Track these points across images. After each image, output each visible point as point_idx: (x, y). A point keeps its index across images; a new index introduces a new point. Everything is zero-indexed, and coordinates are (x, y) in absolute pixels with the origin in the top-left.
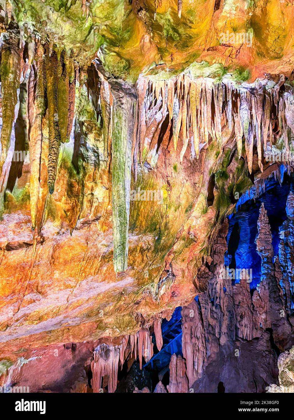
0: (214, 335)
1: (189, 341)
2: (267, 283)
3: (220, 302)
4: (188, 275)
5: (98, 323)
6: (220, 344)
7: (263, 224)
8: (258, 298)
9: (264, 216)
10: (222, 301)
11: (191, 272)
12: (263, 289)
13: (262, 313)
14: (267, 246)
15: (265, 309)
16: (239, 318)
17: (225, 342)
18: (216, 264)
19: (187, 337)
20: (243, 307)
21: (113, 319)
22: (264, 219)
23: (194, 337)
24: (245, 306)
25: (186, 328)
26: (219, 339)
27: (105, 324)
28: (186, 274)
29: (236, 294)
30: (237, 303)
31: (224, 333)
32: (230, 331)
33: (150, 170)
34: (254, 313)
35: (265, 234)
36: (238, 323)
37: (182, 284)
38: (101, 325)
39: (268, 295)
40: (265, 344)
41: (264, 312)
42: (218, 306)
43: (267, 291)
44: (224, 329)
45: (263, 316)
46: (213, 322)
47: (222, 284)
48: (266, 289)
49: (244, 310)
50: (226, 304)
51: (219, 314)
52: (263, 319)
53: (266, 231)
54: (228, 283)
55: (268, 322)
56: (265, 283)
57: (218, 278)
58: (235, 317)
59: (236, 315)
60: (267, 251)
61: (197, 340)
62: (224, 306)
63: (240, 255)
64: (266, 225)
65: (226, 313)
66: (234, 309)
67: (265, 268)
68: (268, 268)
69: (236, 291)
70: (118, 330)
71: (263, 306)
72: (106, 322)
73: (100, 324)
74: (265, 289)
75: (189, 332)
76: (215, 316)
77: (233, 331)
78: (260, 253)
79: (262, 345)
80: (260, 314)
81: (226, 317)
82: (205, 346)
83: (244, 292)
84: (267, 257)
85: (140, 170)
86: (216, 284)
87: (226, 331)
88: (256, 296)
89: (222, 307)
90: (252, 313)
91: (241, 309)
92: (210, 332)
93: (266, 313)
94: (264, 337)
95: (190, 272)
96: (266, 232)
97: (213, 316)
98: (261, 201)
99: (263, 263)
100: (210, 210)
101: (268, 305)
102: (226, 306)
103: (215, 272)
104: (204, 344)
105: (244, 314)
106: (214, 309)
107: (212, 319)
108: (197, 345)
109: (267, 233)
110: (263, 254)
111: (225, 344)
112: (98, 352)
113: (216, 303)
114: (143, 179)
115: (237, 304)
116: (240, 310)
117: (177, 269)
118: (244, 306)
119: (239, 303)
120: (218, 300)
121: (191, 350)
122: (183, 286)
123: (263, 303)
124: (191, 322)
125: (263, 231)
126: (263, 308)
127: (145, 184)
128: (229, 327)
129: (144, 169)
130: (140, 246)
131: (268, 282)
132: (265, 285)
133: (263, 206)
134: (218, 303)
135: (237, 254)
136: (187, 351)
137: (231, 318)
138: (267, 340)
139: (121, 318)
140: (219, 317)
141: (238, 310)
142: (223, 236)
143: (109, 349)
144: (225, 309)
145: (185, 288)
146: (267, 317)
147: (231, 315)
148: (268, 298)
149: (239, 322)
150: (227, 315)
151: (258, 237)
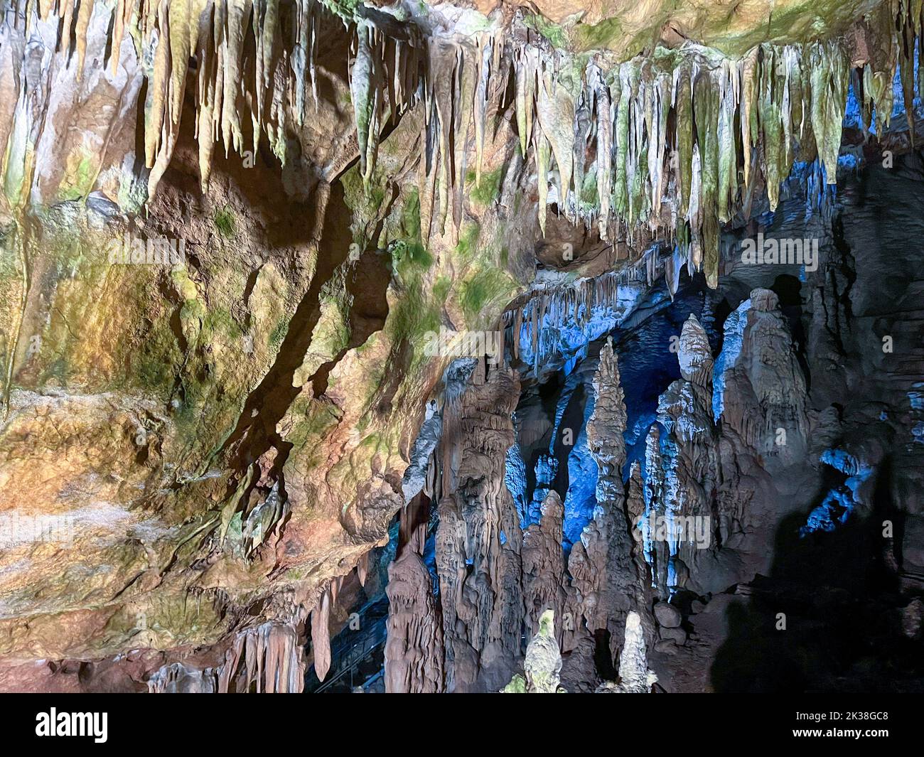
0: (468, 643)
1: (399, 658)
2: (604, 525)
3: (488, 569)
4: (326, 500)
5: (109, 615)
6: (479, 666)
7: (606, 388)
8: (581, 559)
9: (609, 369)
10: (493, 565)
11: (335, 493)
12: (595, 539)
13: (588, 596)
14: (609, 439)
15: (596, 585)
16: (530, 605)
17: (492, 660)
18: (483, 478)
19: (394, 648)
20: (542, 580)
21: (151, 606)
22: (609, 375)
23: (412, 650)
24: (547, 577)
25: (394, 627)
26: (479, 654)
27: (130, 617)
28: (322, 497)
29: (529, 549)
30: (528, 570)
31: (492, 640)
32: (508, 636)
33: (112, 221)
34: (569, 594)
35: (607, 411)
36: (528, 616)
37: (311, 523)
38: (118, 619)
39: (605, 554)
40: (581, 667)
41: (594, 592)
42: (483, 577)
43: (604, 543)
44: (494, 630)
45: (590, 602)
46: (466, 614)
47: (495, 527)
48: (602, 538)
49: (543, 587)
50: (502, 572)
51: (484, 596)
52: (589, 608)
53: (612, 404)
54: (510, 523)
55: (599, 616)
56: (600, 525)
57: (485, 510)
58: (521, 603)
59: (525, 598)
60: (610, 450)
61: (418, 654)
62: (498, 576)
63: (579, 460)
64: (612, 390)
65: (501, 593)
66: (522, 584)
67: (603, 490)
68: (610, 491)
69: (529, 542)
70: (169, 634)
71: (592, 578)
72: (132, 613)
73: (115, 618)
74: (599, 539)
75: (402, 637)
76: (473, 599)
77: (515, 635)
78: (596, 455)
79: (576, 669)
80: (583, 597)
81: (499, 602)
82: (440, 668)
83: (548, 545)
84: (610, 465)
85: (73, 218)
86: (482, 524)
87: (497, 634)
88: (577, 554)
89: (493, 578)
90: (564, 594)
91: (538, 586)
92: (458, 637)
93: (597, 594)
94: (581, 651)
95: (332, 494)
96: (611, 406)
97: (469, 600)
98: (640, 335)
99: (601, 479)
100: (377, 340)
101: (604, 575)
102: (501, 577)
103: (480, 498)
104: (440, 666)
105: (542, 595)
106: (472, 582)
107: (465, 607)
108: (420, 667)
109: (614, 408)
110: (601, 458)
111: (492, 666)
112: (159, 682)
113: (480, 569)
114: (83, 242)
115: (529, 572)
116: (533, 587)
117: (297, 485)
118: (544, 577)
119: (534, 569)
120: (485, 562)
121: (404, 679)
122: (314, 527)
123: (593, 571)
124: (408, 612)
125: (603, 404)
126: (592, 583)
127: (95, 258)
128: (506, 627)
129: (87, 217)
130: (122, 421)
131: (606, 523)
132: (600, 530)
133: (611, 344)
134: (485, 571)
135: (574, 456)
136: (394, 680)
137: (511, 605)
138: (586, 658)
139: (172, 604)
140: (483, 602)
141: (531, 586)
142: (507, 412)
143: (189, 676)
144: (498, 584)
145: (320, 532)
146: (598, 602)
147: (513, 597)
148: (605, 559)
149: (531, 613)
150: (504, 598)
151: (592, 418)
